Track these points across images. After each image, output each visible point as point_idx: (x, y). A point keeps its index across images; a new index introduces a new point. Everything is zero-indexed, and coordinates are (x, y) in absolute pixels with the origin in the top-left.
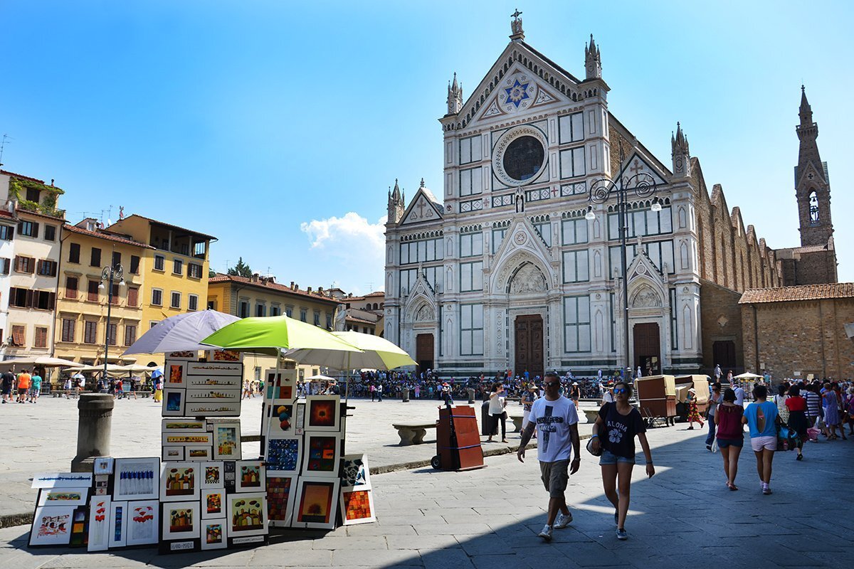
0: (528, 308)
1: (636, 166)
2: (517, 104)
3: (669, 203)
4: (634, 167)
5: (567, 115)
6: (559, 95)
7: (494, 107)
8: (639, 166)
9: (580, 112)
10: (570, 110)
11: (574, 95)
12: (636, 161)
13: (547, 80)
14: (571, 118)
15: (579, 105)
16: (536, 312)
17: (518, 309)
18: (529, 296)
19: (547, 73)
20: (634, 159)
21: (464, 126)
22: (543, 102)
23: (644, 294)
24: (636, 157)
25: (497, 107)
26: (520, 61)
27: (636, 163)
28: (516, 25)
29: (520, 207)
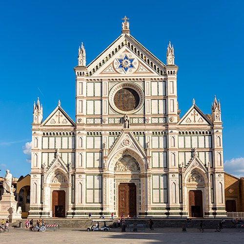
5: (156, 81)
6: (152, 70)
7: (110, 68)
10: (158, 79)
11: (161, 71)
21: (91, 74)
26: (129, 46)
28: (126, 25)
29: (127, 125)
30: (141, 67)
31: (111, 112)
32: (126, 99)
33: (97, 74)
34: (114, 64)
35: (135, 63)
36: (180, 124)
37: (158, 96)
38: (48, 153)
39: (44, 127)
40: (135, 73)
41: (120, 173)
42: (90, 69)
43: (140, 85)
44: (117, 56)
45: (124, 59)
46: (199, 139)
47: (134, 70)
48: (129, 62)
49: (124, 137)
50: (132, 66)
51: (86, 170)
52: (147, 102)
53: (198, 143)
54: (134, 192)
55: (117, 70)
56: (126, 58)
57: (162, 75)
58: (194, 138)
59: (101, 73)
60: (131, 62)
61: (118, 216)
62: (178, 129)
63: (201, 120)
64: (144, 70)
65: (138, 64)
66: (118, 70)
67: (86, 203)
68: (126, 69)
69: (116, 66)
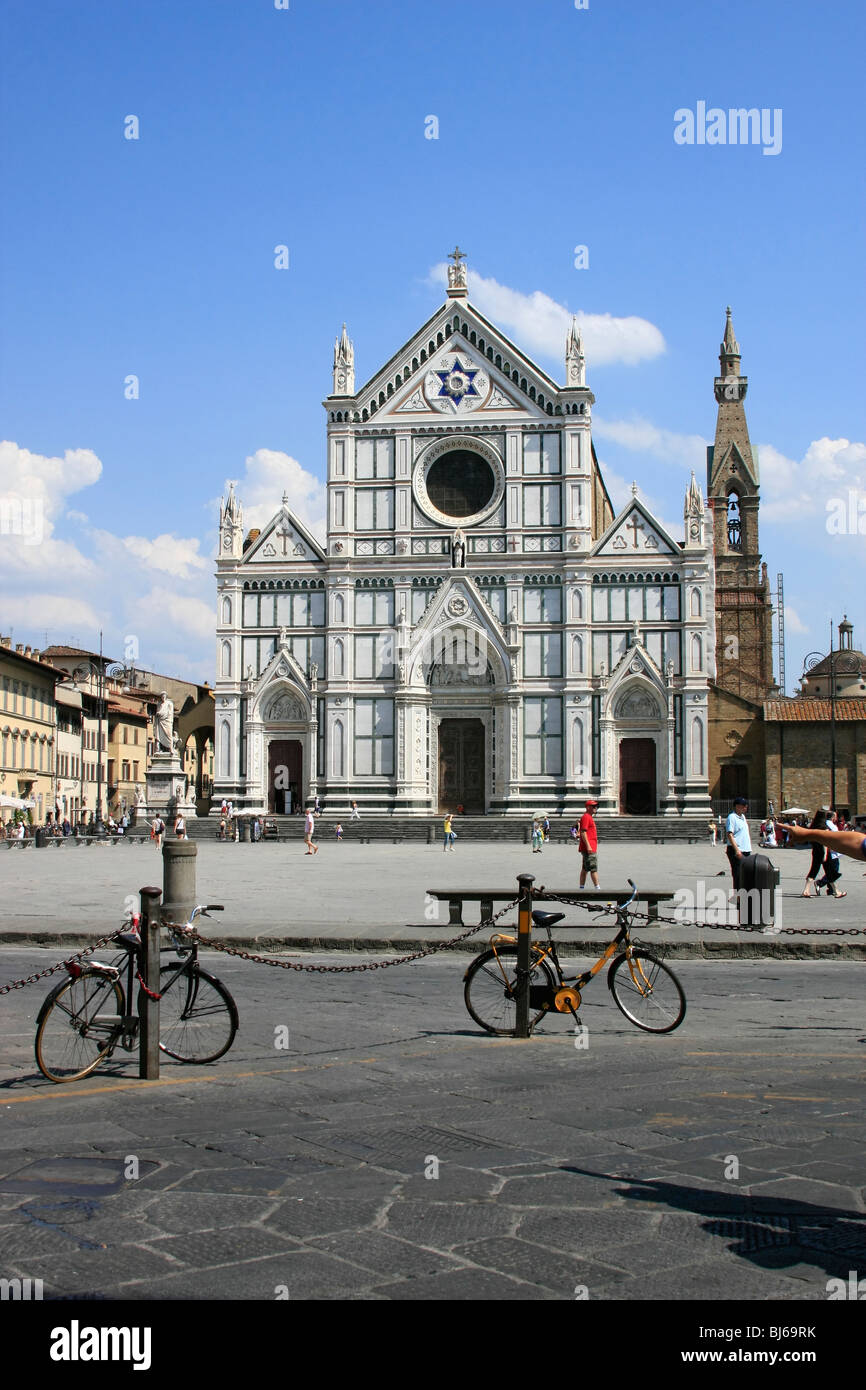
0: (461, 709)
1: (635, 523)
2: (457, 399)
3: (677, 580)
4: (632, 524)
5: (536, 433)
6: (525, 401)
7: (416, 397)
8: (639, 524)
9: (556, 432)
10: (541, 426)
11: (550, 405)
12: (635, 516)
13: (507, 374)
14: (542, 437)
15: (555, 421)
16: (474, 714)
17: (445, 709)
18: (463, 690)
19: (507, 364)
20: (632, 514)
21: (366, 418)
22: (500, 407)
23: (636, 699)
24: (635, 512)
25: (422, 399)
26: (465, 333)
27: (635, 519)
28: (458, 275)
29: (459, 560)
31: (419, 522)
33: (381, 417)
34: (427, 386)
35: (482, 383)
36: (596, 555)
37: (541, 474)
38: (258, 637)
39: (249, 568)
40: (480, 409)
42: (364, 403)
43: (492, 443)
44: (435, 363)
45: (454, 371)
47: (477, 400)
48: (465, 378)
49: (452, 591)
50: (472, 391)
51: (354, 686)
52: (513, 491)
53: (644, 607)
55: (433, 402)
56: (457, 367)
57: (550, 414)
58: (635, 594)
59: (393, 412)
60: (471, 379)
62: (591, 568)
64: (504, 401)
65: (488, 385)
66: (436, 404)
69: (433, 392)
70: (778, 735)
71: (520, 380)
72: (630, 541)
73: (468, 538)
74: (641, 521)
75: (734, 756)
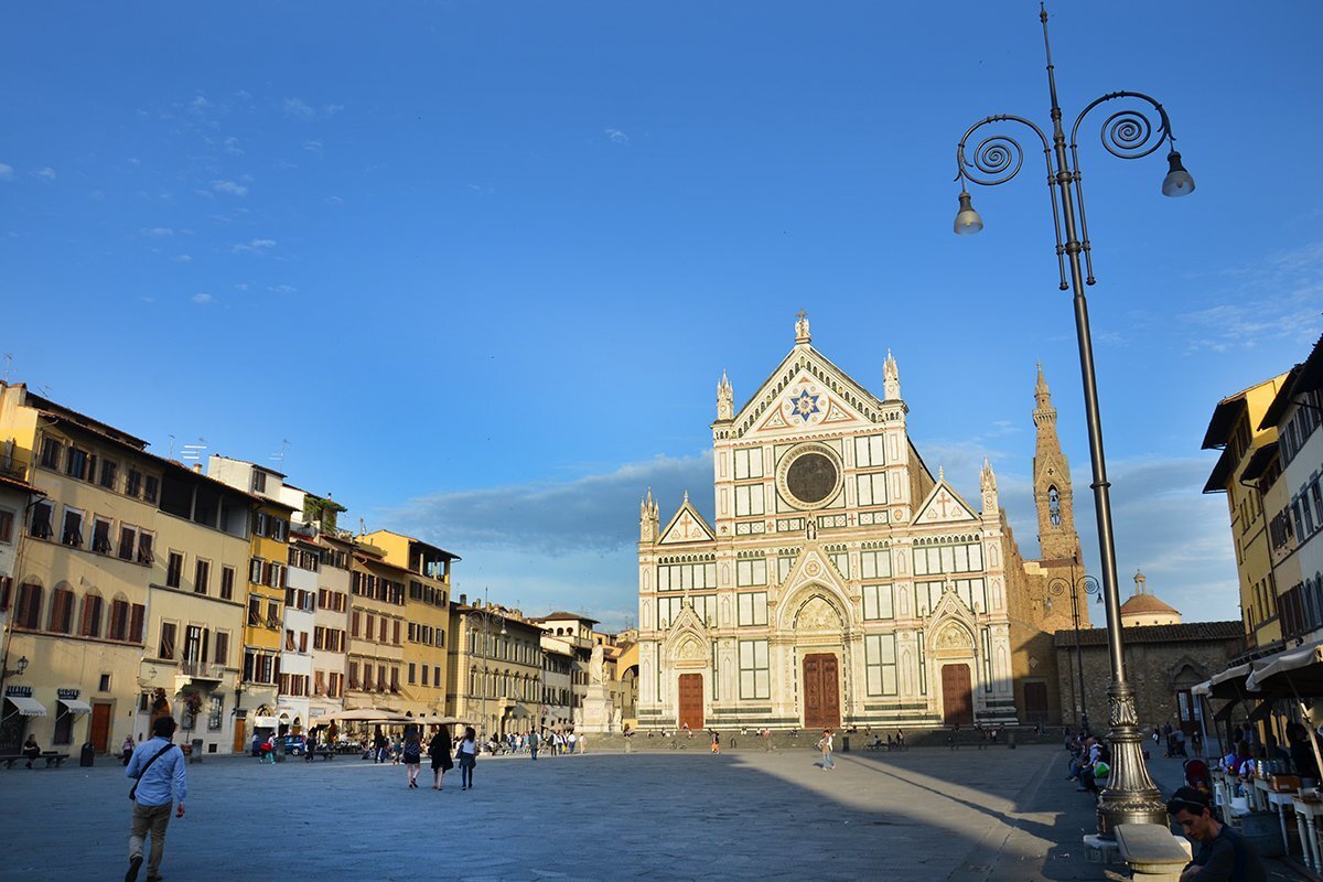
0: (819, 646)
3: (979, 540)
4: (942, 499)
5: (865, 436)
7: (776, 418)
8: (946, 498)
10: (868, 431)
12: (944, 493)
13: (840, 396)
14: (869, 440)
15: (879, 426)
16: (829, 651)
17: (807, 647)
18: (820, 632)
19: (841, 388)
21: (741, 435)
22: (838, 419)
23: (951, 633)
24: (943, 489)
25: (780, 419)
26: (809, 369)
27: (945, 495)
28: (803, 328)
29: (811, 534)
30: (835, 411)
31: (782, 507)
32: (809, 476)
33: (751, 435)
34: (783, 409)
35: (823, 403)
36: (914, 524)
37: (871, 466)
38: (670, 598)
39: (661, 548)
40: (823, 422)
41: (805, 633)
42: (739, 424)
43: (836, 445)
44: (788, 392)
45: (802, 397)
46: (956, 553)
47: (820, 416)
48: (810, 401)
49: (810, 556)
50: (816, 410)
51: (740, 631)
52: (850, 480)
53: (954, 562)
54: (833, 674)
55: (788, 420)
56: (805, 394)
57: (875, 422)
58: (947, 552)
59: (760, 429)
60: (814, 402)
61: (803, 726)
62: (910, 533)
63: (957, 512)
64: (840, 415)
65: (827, 404)
66: (791, 420)
67: (741, 699)
68: (806, 417)
69: (787, 413)
70: (1067, 658)
71: (851, 398)
72: (940, 512)
73: (818, 517)
74: (948, 496)
75: (1030, 676)
